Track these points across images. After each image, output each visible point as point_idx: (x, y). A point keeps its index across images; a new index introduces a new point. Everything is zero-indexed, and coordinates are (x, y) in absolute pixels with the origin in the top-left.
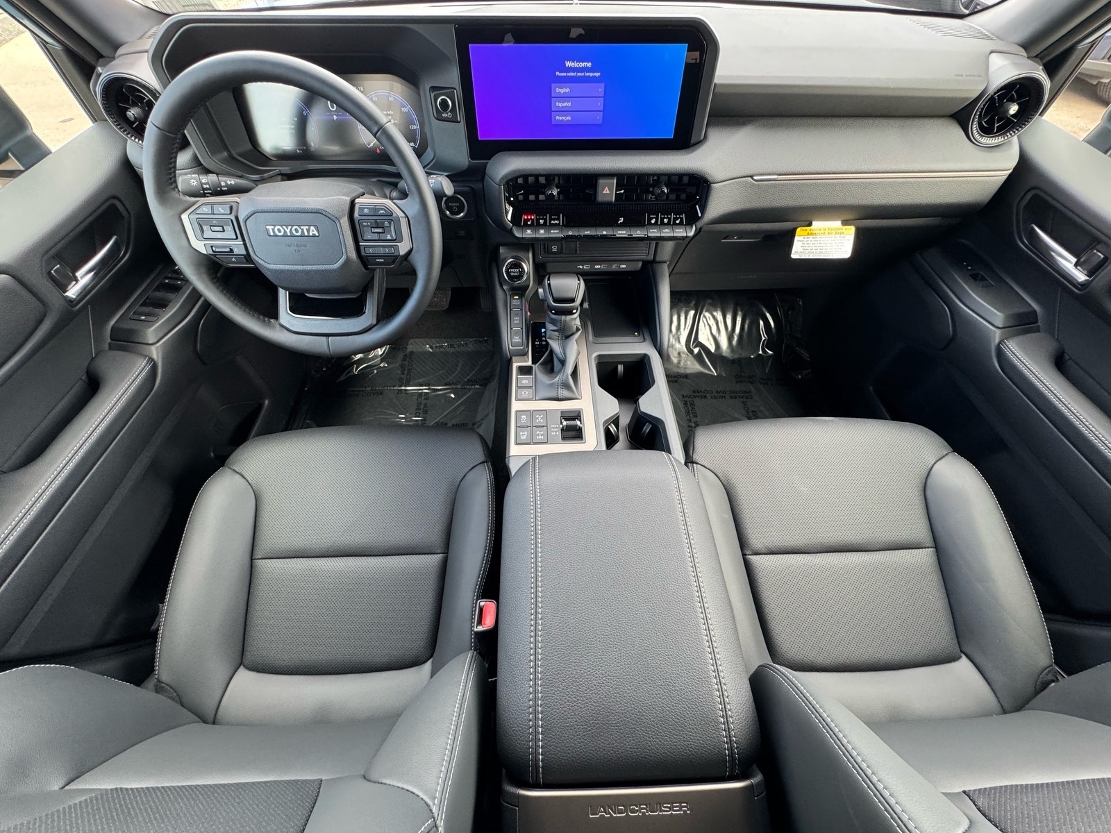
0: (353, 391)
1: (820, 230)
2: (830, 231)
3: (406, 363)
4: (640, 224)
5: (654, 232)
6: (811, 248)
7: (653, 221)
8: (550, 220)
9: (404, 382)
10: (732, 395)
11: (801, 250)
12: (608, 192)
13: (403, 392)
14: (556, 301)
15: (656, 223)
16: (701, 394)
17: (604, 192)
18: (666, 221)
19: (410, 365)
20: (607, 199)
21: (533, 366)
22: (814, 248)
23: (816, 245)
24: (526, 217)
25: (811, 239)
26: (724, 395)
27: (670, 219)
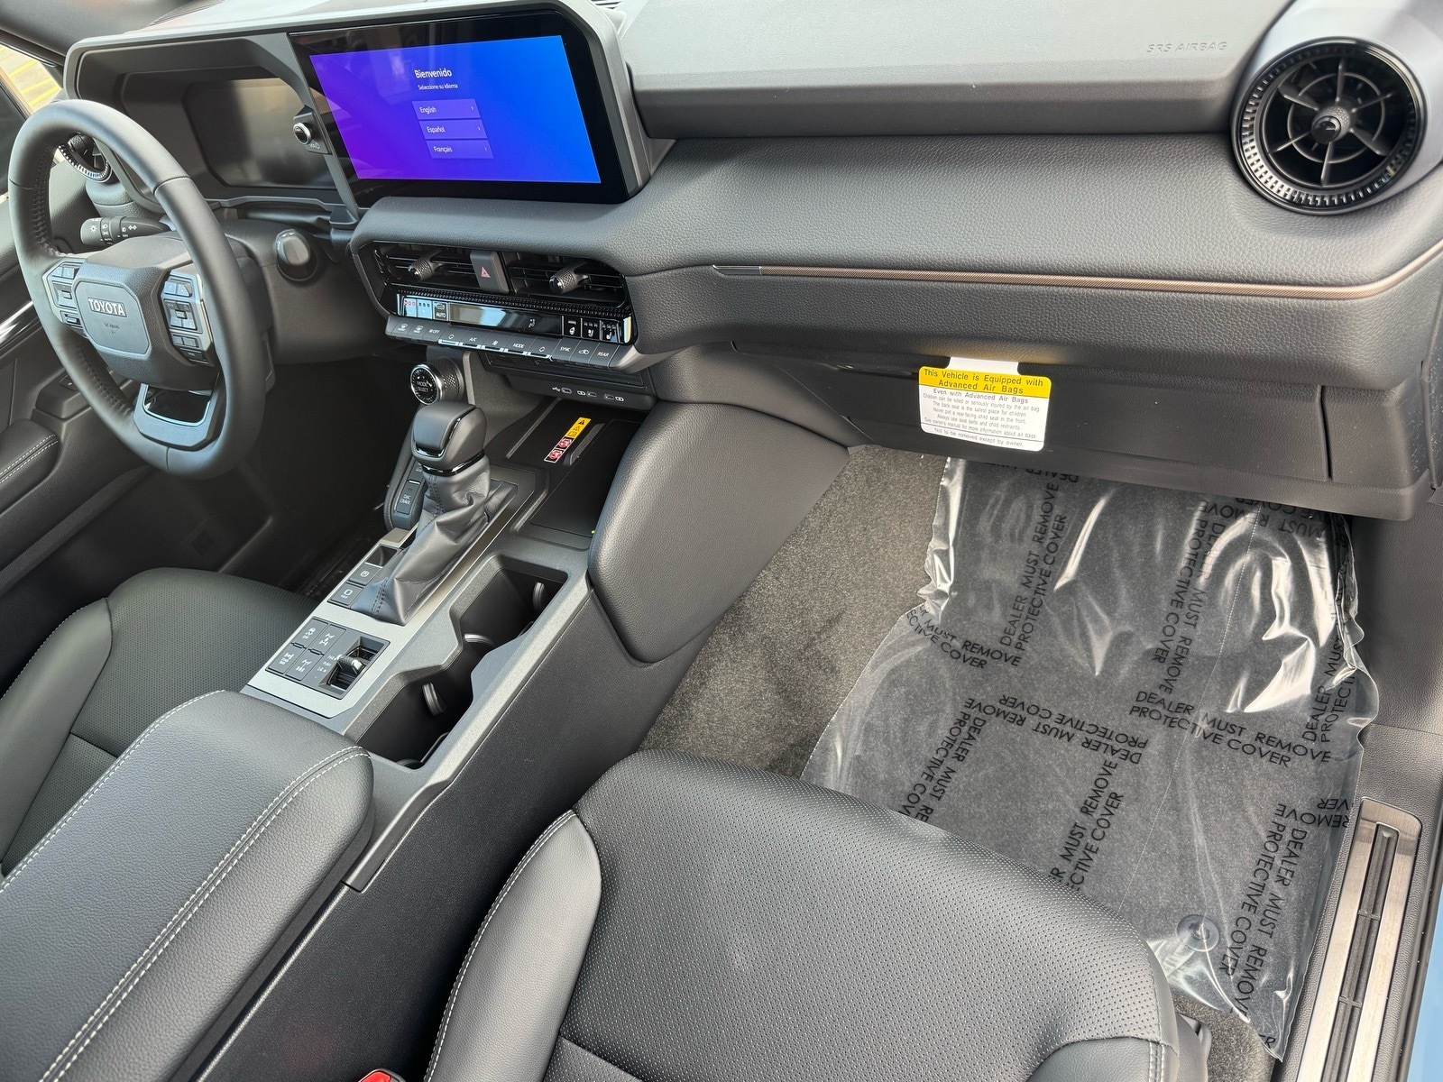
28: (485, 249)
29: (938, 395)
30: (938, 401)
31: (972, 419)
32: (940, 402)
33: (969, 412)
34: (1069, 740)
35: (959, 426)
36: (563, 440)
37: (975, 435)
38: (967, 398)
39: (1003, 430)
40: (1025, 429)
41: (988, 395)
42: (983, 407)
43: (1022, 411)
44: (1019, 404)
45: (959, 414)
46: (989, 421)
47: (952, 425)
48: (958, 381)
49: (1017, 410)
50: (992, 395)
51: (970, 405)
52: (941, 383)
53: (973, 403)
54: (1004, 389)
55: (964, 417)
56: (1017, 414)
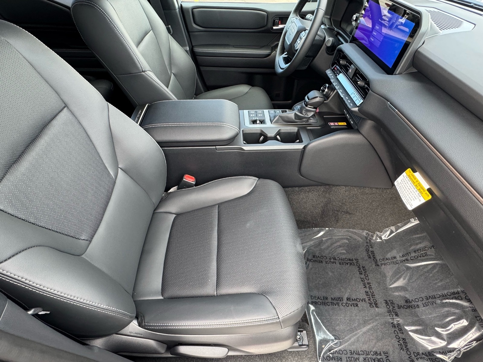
1: (416, 179)
11: (400, 182)
17: (350, 71)
25: (407, 180)
28: (355, 65)
29: (406, 178)
30: (404, 179)
31: (405, 189)
33: (406, 187)
34: (364, 287)
35: (401, 188)
36: (337, 123)
37: (402, 193)
38: (410, 184)
39: (408, 198)
40: (412, 202)
41: (415, 187)
42: (410, 189)
43: (417, 198)
44: (418, 196)
45: (404, 185)
46: (408, 193)
47: (401, 187)
48: (412, 178)
49: (416, 197)
50: (415, 188)
51: (408, 186)
52: (409, 175)
53: (410, 186)
54: (419, 189)
55: (404, 187)
56: (415, 197)
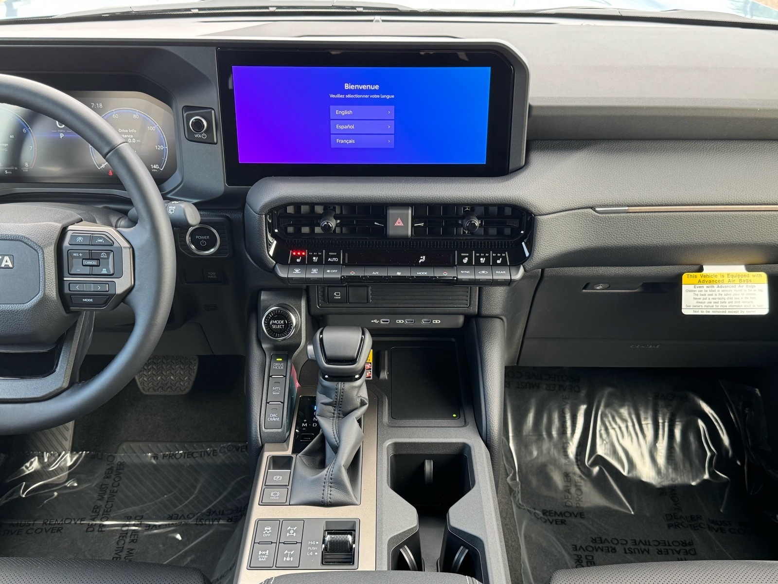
0: (13, 525)
1: (716, 276)
2: (731, 278)
3: (110, 482)
4: (448, 263)
5: (465, 275)
6: (707, 301)
7: (465, 261)
8: (328, 256)
9: (101, 513)
10: (660, 547)
11: (694, 303)
12: (401, 224)
13: (97, 528)
14: (329, 360)
15: (469, 263)
16: (606, 544)
17: (397, 224)
18: (482, 260)
19: (116, 484)
20: (401, 233)
21: (294, 456)
22: (713, 301)
23: (714, 296)
24: (294, 254)
25: (705, 288)
26: (646, 547)
27: (488, 259)
29: (697, 289)
30: (697, 293)
31: (723, 300)
32: (699, 293)
33: (720, 297)
35: (713, 306)
37: (724, 310)
38: (718, 289)
39: (743, 305)
40: (756, 302)
41: (731, 285)
42: (729, 293)
43: (753, 292)
44: (750, 288)
45: (713, 299)
46: (734, 300)
47: (708, 306)
48: (711, 279)
49: (750, 292)
50: (734, 285)
51: (721, 292)
52: (700, 281)
53: (723, 291)
54: (740, 280)
55: (717, 300)
56: (751, 294)
